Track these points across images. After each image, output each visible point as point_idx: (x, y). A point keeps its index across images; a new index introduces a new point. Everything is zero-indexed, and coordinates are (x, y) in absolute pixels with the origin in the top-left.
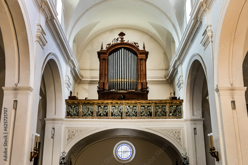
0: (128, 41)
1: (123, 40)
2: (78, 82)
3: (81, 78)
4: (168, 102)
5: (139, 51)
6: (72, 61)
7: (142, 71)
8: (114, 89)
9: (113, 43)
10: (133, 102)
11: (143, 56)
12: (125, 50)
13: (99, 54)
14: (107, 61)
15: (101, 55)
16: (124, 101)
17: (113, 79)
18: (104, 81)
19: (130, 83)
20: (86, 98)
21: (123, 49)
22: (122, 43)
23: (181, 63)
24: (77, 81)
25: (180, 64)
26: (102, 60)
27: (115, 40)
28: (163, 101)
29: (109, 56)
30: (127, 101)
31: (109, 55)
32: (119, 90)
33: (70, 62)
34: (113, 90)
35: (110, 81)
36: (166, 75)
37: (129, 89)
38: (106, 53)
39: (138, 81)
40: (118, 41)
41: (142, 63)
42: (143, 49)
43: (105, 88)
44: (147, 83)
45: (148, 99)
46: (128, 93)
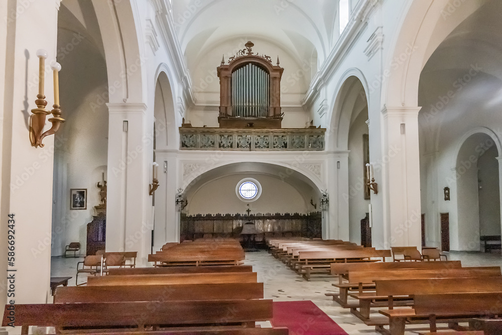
0: (258, 54)
1: (251, 52)
2: (192, 108)
3: (194, 102)
4: (306, 131)
5: (272, 67)
6: (185, 78)
8: (239, 115)
9: (238, 56)
10: (264, 130)
11: (277, 74)
12: (253, 66)
13: (220, 71)
14: (230, 79)
16: (253, 130)
17: (238, 103)
18: (226, 106)
19: (260, 108)
20: (204, 126)
21: (250, 64)
22: (250, 56)
23: (327, 83)
25: (324, 85)
26: (223, 79)
27: (241, 51)
29: (232, 74)
31: (232, 72)
32: (246, 116)
33: (183, 80)
34: (237, 117)
35: (234, 105)
36: (302, 100)
37: (258, 116)
38: (229, 69)
39: (270, 106)
40: (244, 54)
41: (274, 83)
42: (277, 65)
43: (228, 114)
44: (281, 108)
45: (282, 128)
46: (257, 120)
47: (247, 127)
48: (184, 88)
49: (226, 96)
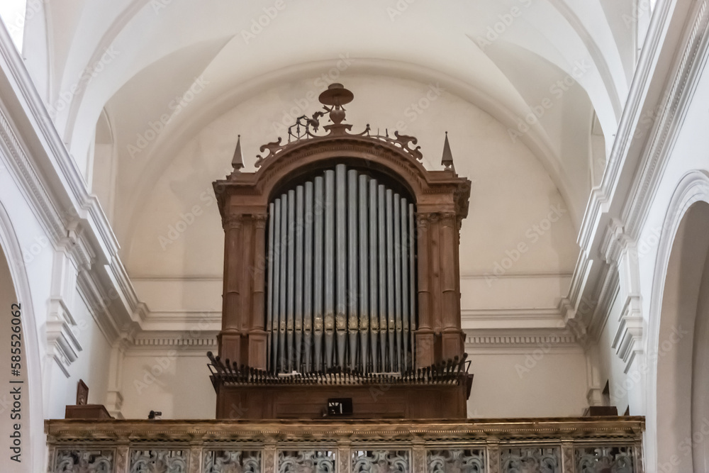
0: (368, 129)
1: (343, 122)
2: (126, 340)
3: (135, 318)
4: (568, 429)
5: (423, 177)
6: (83, 228)
7: (440, 275)
8: (295, 369)
9: (293, 139)
10: (391, 428)
11: (445, 203)
12: (353, 173)
13: (225, 192)
14: (261, 226)
15: (235, 201)
16: (342, 428)
17: (291, 317)
18: (244, 330)
19: (379, 335)
20: (152, 414)
21: (341, 168)
22: (340, 137)
23: (632, 233)
24: (117, 336)
25: (625, 237)
26: (236, 225)
27: (304, 122)
28: (543, 427)
29: (272, 205)
30: (358, 427)
31: (272, 199)
32: (322, 373)
33: (72, 234)
34: (288, 375)
35: (276, 326)
36: (564, 302)
37: (370, 368)
38: (259, 187)
39: (417, 328)
40: (316, 130)
41: (435, 236)
42: (443, 168)
43: (251, 365)
44: (462, 336)
45: (470, 415)
46: (365, 386)
47: (331, 415)
48: (82, 265)
49: (245, 293)
